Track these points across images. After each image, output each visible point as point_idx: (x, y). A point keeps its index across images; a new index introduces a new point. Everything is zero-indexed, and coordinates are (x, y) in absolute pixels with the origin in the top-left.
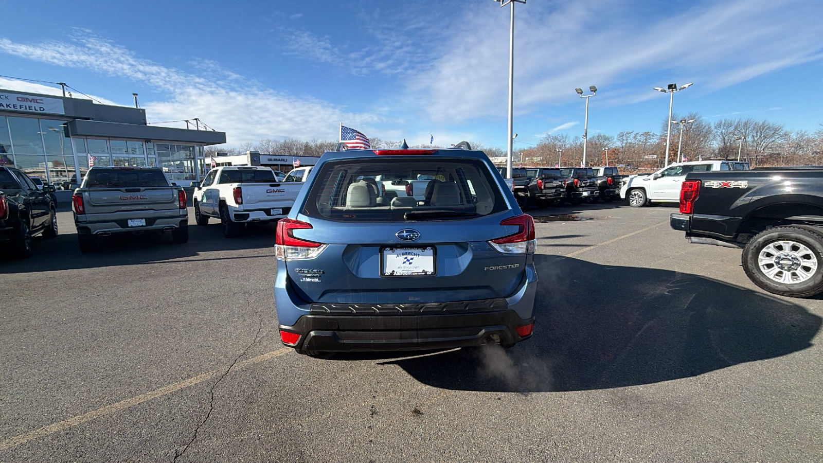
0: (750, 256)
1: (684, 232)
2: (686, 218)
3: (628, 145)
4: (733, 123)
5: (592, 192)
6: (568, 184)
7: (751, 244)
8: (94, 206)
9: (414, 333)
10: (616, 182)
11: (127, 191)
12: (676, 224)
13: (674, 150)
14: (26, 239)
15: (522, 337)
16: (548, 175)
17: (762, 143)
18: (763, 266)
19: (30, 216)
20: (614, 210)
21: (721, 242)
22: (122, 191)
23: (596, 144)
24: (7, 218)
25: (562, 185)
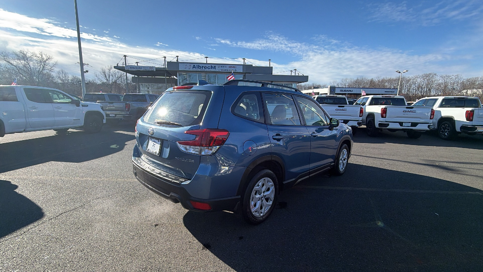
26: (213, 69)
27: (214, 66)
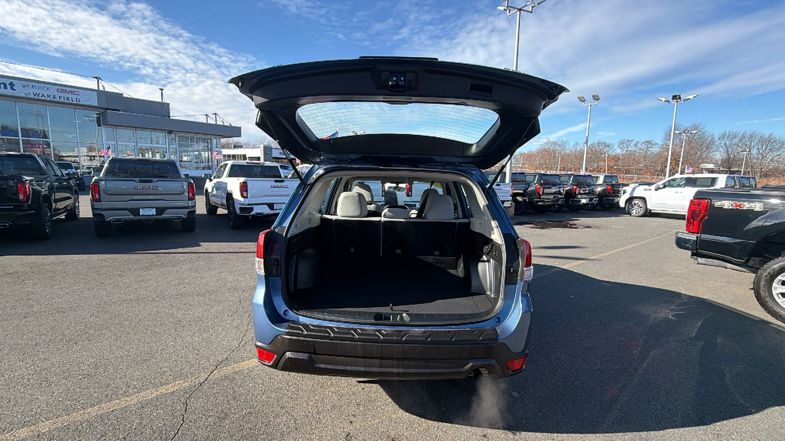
0: (762, 283)
1: (690, 252)
2: (693, 237)
3: (629, 152)
4: (737, 134)
5: (591, 200)
6: (566, 190)
7: (765, 270)
8: (110, 194)
9: (396, 362)
10: (616, 190)
11: (141, 181)
12: (681, 243)
13: (675, 161)
14: (47, 222)
15: (513, 371)
16: (547, 181)
17: (768, 156)
18: (777, 294)
19: (52, 201)
20: (613, 219)
21: (730, 264)
22: (135, 182)
23: (596, 151)
24: (30, 202)
25: (560, 191)
26: (6, 88)
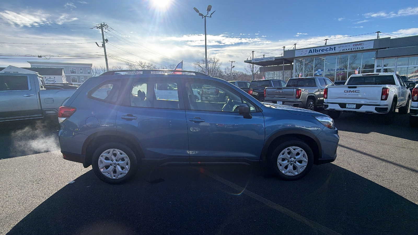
26: (332, 50)
27: (333, 48)
